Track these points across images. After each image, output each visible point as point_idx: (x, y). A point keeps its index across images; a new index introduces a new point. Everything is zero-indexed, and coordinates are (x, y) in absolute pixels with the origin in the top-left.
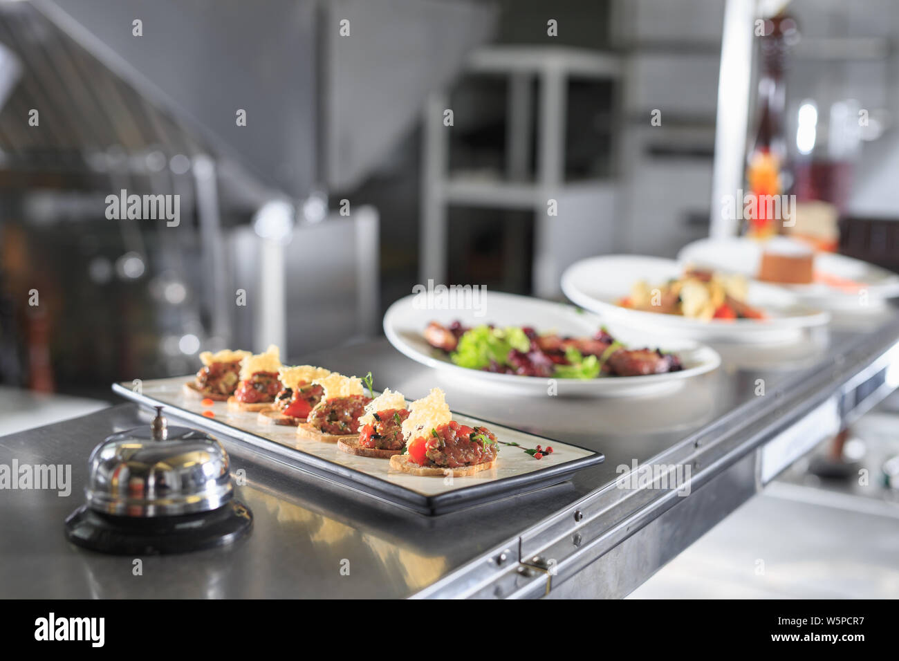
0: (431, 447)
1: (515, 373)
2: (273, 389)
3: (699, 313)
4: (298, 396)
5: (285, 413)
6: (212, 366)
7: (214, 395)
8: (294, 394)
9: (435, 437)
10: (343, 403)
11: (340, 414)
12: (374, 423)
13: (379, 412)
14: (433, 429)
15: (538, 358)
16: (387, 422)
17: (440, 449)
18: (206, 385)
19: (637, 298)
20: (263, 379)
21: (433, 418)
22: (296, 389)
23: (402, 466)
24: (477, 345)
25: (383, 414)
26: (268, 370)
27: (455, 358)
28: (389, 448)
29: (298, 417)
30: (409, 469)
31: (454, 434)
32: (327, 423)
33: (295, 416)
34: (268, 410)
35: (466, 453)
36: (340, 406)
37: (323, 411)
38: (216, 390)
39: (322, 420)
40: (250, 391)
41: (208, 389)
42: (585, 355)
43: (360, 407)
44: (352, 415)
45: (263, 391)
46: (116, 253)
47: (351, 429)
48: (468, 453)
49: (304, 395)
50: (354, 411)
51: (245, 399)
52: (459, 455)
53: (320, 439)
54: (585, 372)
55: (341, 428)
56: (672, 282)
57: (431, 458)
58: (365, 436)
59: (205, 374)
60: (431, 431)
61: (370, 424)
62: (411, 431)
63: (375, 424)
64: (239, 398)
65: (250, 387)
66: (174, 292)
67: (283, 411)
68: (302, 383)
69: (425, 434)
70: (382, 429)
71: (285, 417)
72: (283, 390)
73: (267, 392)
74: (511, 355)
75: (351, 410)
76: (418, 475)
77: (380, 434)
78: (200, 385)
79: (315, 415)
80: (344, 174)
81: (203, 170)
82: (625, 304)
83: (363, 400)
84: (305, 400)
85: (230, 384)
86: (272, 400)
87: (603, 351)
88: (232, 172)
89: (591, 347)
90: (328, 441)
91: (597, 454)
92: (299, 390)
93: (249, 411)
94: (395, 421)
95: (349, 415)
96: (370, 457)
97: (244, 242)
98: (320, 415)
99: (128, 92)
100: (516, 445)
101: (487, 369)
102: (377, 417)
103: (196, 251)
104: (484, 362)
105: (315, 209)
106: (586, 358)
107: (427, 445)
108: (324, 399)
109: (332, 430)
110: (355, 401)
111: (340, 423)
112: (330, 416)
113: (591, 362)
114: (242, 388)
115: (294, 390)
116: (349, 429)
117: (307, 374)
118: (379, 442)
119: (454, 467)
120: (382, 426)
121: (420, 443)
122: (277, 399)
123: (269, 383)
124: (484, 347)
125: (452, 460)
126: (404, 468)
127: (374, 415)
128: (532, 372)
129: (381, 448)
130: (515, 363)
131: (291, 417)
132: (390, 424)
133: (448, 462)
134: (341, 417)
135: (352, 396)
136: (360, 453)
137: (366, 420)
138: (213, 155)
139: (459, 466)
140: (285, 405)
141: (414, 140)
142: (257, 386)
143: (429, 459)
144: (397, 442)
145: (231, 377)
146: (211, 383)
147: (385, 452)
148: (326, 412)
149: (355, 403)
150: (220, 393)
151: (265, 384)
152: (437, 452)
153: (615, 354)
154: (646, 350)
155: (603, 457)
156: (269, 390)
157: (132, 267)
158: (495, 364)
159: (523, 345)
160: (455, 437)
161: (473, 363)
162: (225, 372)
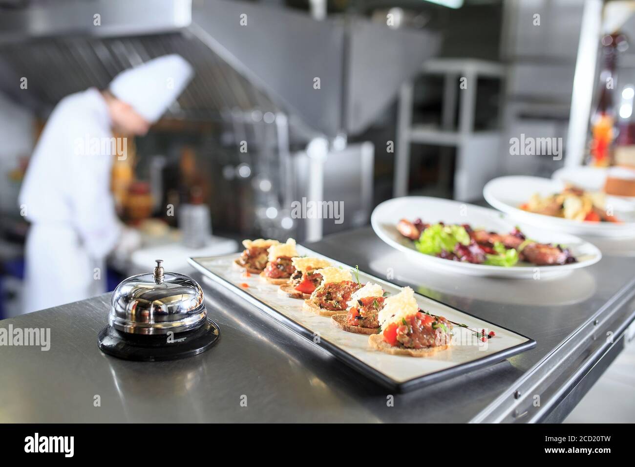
0: (401, 333)
1: (459, 259)
2: (290, 269)
3: (575, 216)
4: (306, 277)
5: (296, 289)
6: (251, 250)
7: (252, 270)
8: (303, 276)
9: (404, 324)
10: (337, 287)
11: (334, 296)
12: (358, 306)
13: (363, 299)
14: (403, 319)
15: (475, 250)
16: (368, 307)
17: (409, 334)
18: (247, 263)
19: (533, 205)
20: (283, 262)
21: (403, 309)
22: (304, 272)
23: (378, 346)
24: (433, 238)
25: (365, 301)
26: (288, 255)
27: (418, 246)
28: (368, 326)
29: (305, 293)
30: (383, 349)
31: (420, 322)
32: (324, 302)
33: (303, 292)
34: (285, 285)
35: (428, 338)
36: (335, 289)
37: (322, 293)
38: (253, 266)
39: (320, 299)
40: (274, 269)
41: (248, 265)
42: (508, 247)
43: (349, 290)
44: (343, 296)
45: (283, 271)
46: (236, 164)
47: (341, 306)
48: (429, 338)
49: (310, 277)
50: (345, 294)
51: (271, 275)
52: (423, 339)
53: (319, 314)
54: (508, 260)
55: (334, 306)
56: (556, 195)
57: (401, 341)
58: (351, 316)
59: (247, 255)
60: (401, 319)
61: (355, 308)
62: (386, 318)
63: (359, 308)
64: (267, 274)
65: (275, 267)
66: (264, 185)
67: (295, 287)
68: (309, 268)
69: (397, 320)
70: (364, 312)
71: (296, 292)
72: (296, 272)
73: (286, 271)
74: (457, 246)
75: (342, 292)
76: (390, 353)
77: (362, 316)
78: (243, 262)
79: (316, 295)
80: (356, 125)
81: (281, 121)
82: (525, 208)
83: (351, 285)
84: (310, 280)
85: (263, 262)
86: (289, 277)
87: (518, 245)
88: (296, 122)
89: (510, 241)
90: (325, 315)
91: (531, 341)
92: (307, 274)
93: (273, 284)
94: (374, 306)
95: (341, 296)
96: (354, 332)
97: (301, 160)
98: (319, 296)
99: (244, 80)
100: (465, 327)
101: (439, 255)
102: (360, 302)
103: (276, 164)
104: (438, 250)
105: (340, 142)
106: (508, 250)
107: (398, 330)
108: (323, 283)
109: (328, 307)
110: (346, 285)
111: (334, 302)
112: (327, 297)
113: (512, 253)
114: (269, 267)
115: (303, 273)
116: (340, 306)
117: (312, 262)
118: (361, 322)
119: (418, 349)
120: (364, 310)
121: (393, 328)
122: (291, 277)
123: (288, 265)
124: (438, 240)
125: (417, 343)
126: (379, 348)
127: (358, 301)
128: (472, 260)
129: (363, 326)
130: (460, 253)
131: (300, 292)
132: (370, 308)
133: (414, 345)
134: (335, 298)
135: (344, 282)
136: (347, 329)
137: (352, 303)
138: (286, 113)
139: (422, 348)
140: (297, 283)
141: (394, 108)
142: (279, 266)
143: (398, 341)
144: (375, 323)
145: (262, 258)
146: (250, 261)
147: (365, 330)
148: (324, 294)
149: (345, 287)
150: (256, 268)
151: (285, 265)
152: (405, 337)
153: (527, 246)
154: (548, 246)
155: (534, 343)
156: (288, 270)
157: (244, 171)
158: (446, 252)
159: (466, 240)
160: (420, 327)
161: (430, 250)
162: (260, 254)
